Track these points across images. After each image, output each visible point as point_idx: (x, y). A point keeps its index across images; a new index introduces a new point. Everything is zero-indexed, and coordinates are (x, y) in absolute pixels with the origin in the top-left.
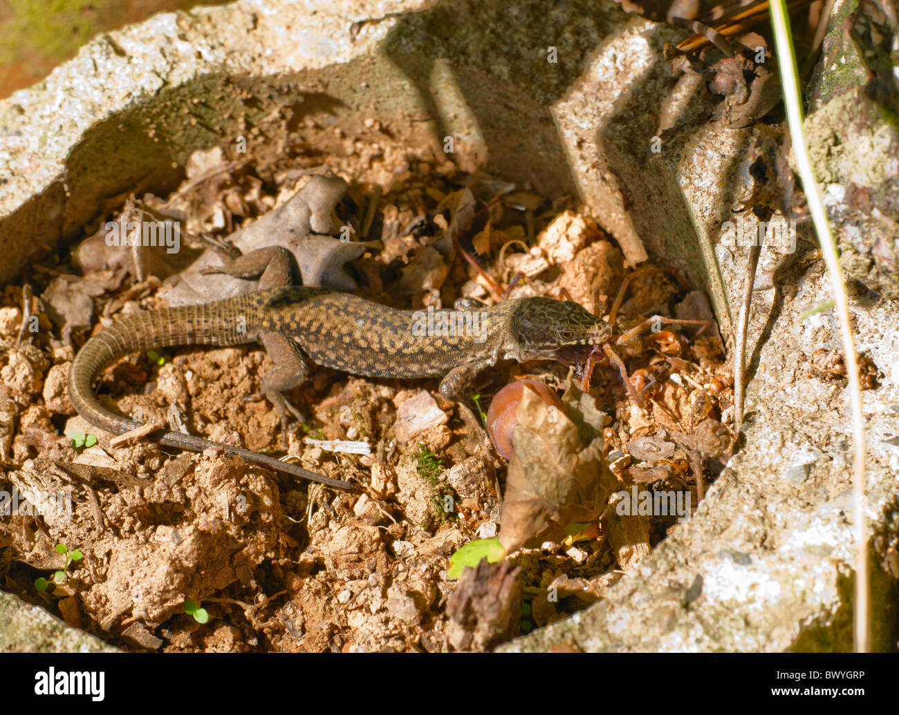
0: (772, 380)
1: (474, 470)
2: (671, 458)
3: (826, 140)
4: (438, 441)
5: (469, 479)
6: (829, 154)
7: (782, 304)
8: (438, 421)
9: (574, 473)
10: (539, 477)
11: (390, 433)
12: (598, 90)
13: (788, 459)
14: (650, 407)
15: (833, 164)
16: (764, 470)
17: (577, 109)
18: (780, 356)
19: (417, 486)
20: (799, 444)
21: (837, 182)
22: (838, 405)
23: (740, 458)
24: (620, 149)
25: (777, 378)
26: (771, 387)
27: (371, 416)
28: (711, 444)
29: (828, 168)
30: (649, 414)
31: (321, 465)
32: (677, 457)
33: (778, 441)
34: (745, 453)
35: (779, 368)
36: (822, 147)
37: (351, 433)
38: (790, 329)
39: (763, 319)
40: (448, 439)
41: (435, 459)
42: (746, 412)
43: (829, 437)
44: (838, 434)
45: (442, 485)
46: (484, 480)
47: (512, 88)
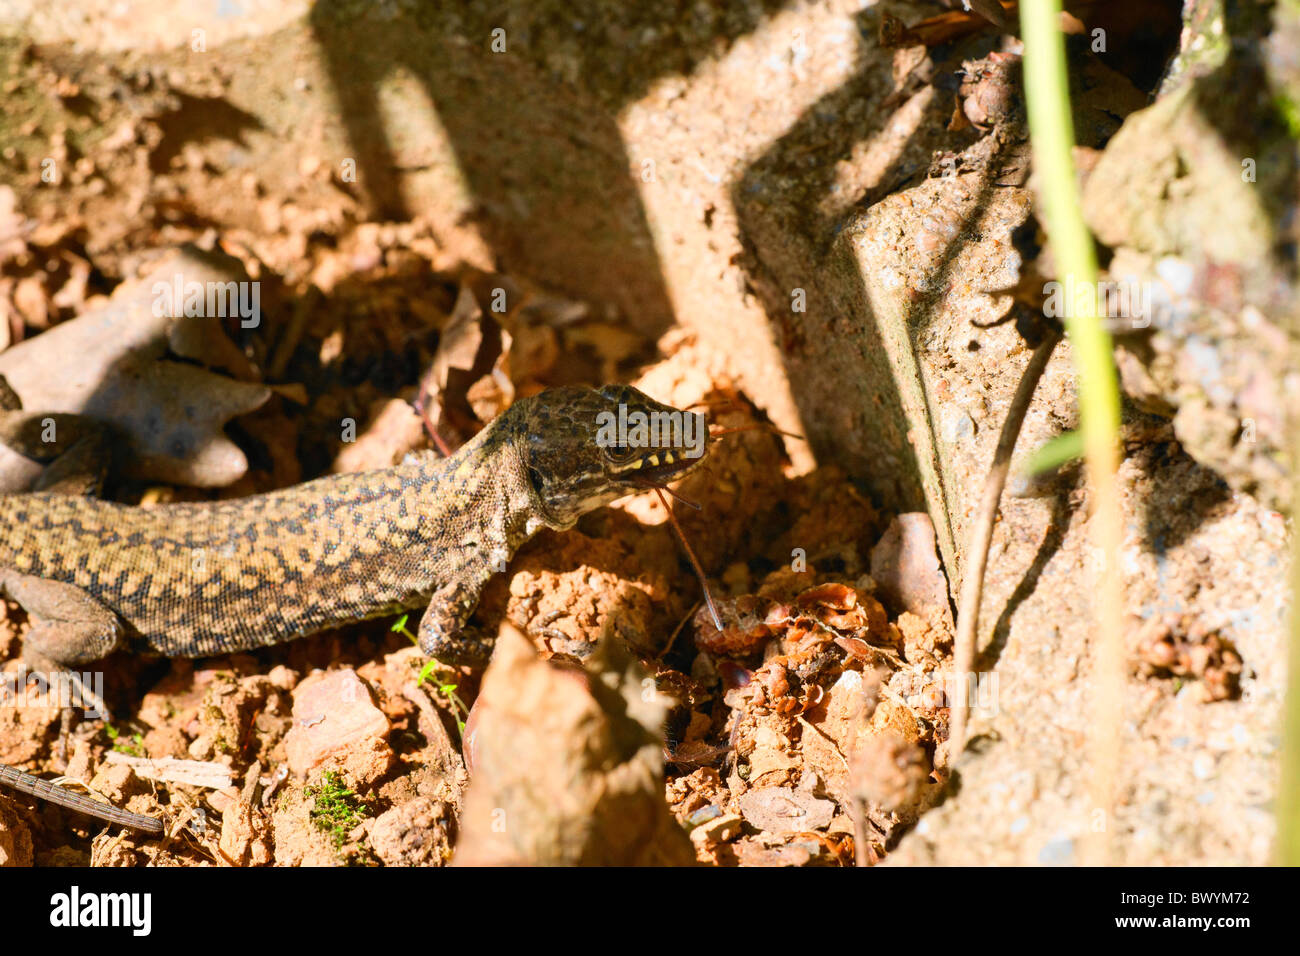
0: (1029, 674)
1: (422, 821)
2: (824, 830)
3: (1159, 166)
4: (366, 768)
5: (409, 839)
6: (1166, 195)
7: (1066, 529)
8: (370, 730)
9: (597, 812)
10: (522, 815)
11: (277, 753)
12: (754, 113)
13: (1044, 826)
14: (795, 733)
15: (1173, 214)
16: (992, 844)
17: (706, 146)
18: (1051, 628)
19: (306, 848)
20: (1069, 797)
21: (1178, 252)
22: (1158, 731)
23: (946, 819)
24: (781, 224)
25: (1041, 669)
26: (1026, 687)
27: (241, 715)
28: (888, 782)
29: (1161, 223)
30: (793, 745)
31: (126, 800)
32: (835, 828)
33: (1028, 789)
34: (957, 808)
35: (1047, 649)
36: (1153, 180)
37: (198, 748)
38: (1078, 575)
39: (1026, 556)
40: (383, 766)
41: (351, 802)
42: (971, 732)
43: (1132, 791)
44: (1151, 787)
45: (354, 847)
46: (440, 843)
47: (583, 101)
